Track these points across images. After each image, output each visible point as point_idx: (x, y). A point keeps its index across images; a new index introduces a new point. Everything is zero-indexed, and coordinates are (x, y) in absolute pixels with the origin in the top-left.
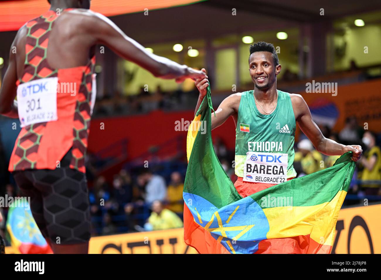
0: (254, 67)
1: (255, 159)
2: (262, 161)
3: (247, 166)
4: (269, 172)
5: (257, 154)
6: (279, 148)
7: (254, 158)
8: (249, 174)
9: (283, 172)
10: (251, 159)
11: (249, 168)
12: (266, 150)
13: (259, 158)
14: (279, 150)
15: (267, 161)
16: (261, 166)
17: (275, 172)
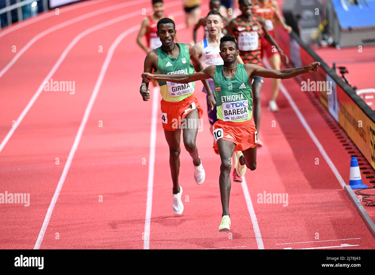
0: (224, 51)
2: (233, 107)
3: (225, 112)
4: (239, 113)
5: (229, 103)
6: (241, 98)
7: (228, 106)
8: (226, 116)
9: (246, 111)
10: (226, 107)
12: (233, 100)
13: (231, 106)
14: (241, 99)
15: (236, 106)
16: (233, 110)
17: (242, 112)
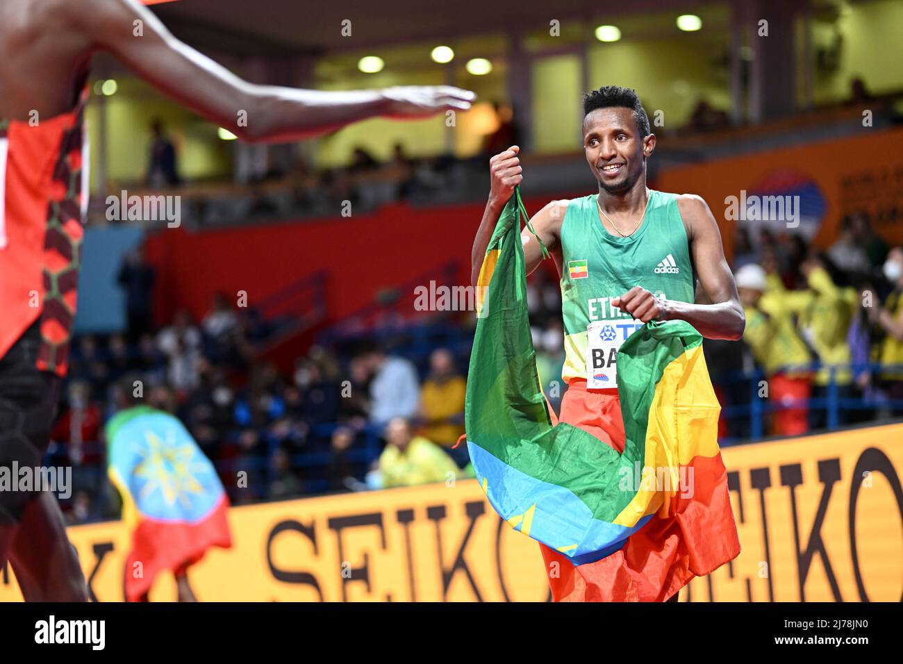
0: (594, 144)
1: (611, 335)
7: (608, 334)
8: (599, 371)
10: (602, 337)
11: (598, 358)
13: (620, 333)
